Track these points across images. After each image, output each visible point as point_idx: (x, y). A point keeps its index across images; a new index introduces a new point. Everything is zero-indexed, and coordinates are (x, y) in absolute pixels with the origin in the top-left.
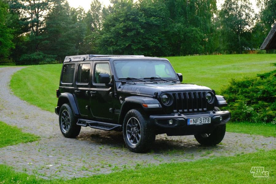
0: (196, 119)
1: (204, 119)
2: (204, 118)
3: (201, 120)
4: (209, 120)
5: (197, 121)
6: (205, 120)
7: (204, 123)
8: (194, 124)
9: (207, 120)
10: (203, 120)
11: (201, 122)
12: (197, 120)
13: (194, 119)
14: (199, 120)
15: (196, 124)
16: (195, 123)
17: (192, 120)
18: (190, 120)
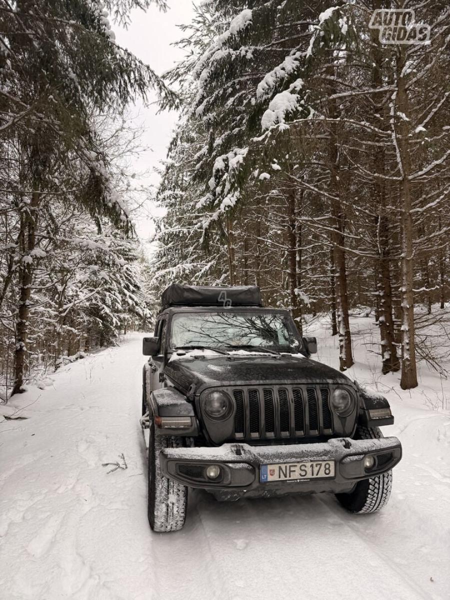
0: (288, 465)
1: (312, 466)
2: (315, 464)
3: (303, 468)
4: (329, 469)
5: (290, 471)
6: (316, 469)
7: (315, 476)
8: (283, 478)
9: (323, 468)
10: (309, 470)
11: (303, 473)
12: (292, 469)
13: (283, 466)
14: (297, 469)
15: (288, 478)
16: (286, 477)
17: (276, 467)
18: (270, 467)
